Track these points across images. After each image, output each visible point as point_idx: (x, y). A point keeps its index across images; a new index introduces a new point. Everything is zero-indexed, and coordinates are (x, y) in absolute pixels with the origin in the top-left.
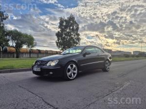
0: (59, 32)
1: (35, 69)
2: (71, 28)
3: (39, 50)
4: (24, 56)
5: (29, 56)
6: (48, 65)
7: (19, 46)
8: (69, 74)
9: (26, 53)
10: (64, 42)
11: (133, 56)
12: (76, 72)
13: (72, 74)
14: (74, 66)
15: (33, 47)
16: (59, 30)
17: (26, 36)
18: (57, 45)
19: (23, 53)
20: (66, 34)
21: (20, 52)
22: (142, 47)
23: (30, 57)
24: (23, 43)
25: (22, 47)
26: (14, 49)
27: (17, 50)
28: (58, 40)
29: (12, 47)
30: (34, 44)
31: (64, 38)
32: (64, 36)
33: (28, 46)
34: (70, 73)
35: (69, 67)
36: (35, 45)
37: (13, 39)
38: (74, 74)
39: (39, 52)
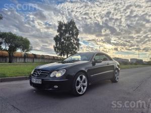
0: (57, 36)
1: (34, 80)
2: (71, 32)
3: (35, 55)
4: (18, 60)
5: (23, 61)
6: (52, 75)
7: (12, 49)
8: (78, 88)
9: (20, 57)
10: (62, 47)
11: (131, 64)
12: (86, 84)
13: (82, 88)
14: (84, 77)
15: (28, 51)
16: (58, 34)
17: (21, 39)
18: (55, 50)
19: (16, 57)
20: (65, 39)
21: (13, 56)
22: (139, 54)
23: (25, 62)
24: (17, 46)
25: (16, 50)
26: (7, 53)
27: (10, 54)
28: (57, 45)
29: (4, 50)
30: (30, 48)
31: (63, 42)
32: (63, 40)
33: (23, 50)
34: (79, 86)
35: (79, 79)
36: (31, 50)
37: (6, 42)
38: (84, 87)
39: (35, 56)
